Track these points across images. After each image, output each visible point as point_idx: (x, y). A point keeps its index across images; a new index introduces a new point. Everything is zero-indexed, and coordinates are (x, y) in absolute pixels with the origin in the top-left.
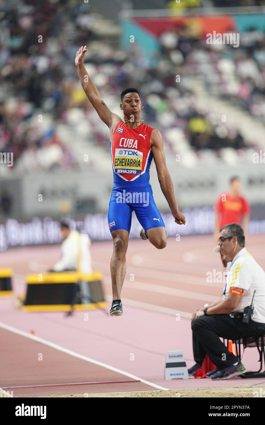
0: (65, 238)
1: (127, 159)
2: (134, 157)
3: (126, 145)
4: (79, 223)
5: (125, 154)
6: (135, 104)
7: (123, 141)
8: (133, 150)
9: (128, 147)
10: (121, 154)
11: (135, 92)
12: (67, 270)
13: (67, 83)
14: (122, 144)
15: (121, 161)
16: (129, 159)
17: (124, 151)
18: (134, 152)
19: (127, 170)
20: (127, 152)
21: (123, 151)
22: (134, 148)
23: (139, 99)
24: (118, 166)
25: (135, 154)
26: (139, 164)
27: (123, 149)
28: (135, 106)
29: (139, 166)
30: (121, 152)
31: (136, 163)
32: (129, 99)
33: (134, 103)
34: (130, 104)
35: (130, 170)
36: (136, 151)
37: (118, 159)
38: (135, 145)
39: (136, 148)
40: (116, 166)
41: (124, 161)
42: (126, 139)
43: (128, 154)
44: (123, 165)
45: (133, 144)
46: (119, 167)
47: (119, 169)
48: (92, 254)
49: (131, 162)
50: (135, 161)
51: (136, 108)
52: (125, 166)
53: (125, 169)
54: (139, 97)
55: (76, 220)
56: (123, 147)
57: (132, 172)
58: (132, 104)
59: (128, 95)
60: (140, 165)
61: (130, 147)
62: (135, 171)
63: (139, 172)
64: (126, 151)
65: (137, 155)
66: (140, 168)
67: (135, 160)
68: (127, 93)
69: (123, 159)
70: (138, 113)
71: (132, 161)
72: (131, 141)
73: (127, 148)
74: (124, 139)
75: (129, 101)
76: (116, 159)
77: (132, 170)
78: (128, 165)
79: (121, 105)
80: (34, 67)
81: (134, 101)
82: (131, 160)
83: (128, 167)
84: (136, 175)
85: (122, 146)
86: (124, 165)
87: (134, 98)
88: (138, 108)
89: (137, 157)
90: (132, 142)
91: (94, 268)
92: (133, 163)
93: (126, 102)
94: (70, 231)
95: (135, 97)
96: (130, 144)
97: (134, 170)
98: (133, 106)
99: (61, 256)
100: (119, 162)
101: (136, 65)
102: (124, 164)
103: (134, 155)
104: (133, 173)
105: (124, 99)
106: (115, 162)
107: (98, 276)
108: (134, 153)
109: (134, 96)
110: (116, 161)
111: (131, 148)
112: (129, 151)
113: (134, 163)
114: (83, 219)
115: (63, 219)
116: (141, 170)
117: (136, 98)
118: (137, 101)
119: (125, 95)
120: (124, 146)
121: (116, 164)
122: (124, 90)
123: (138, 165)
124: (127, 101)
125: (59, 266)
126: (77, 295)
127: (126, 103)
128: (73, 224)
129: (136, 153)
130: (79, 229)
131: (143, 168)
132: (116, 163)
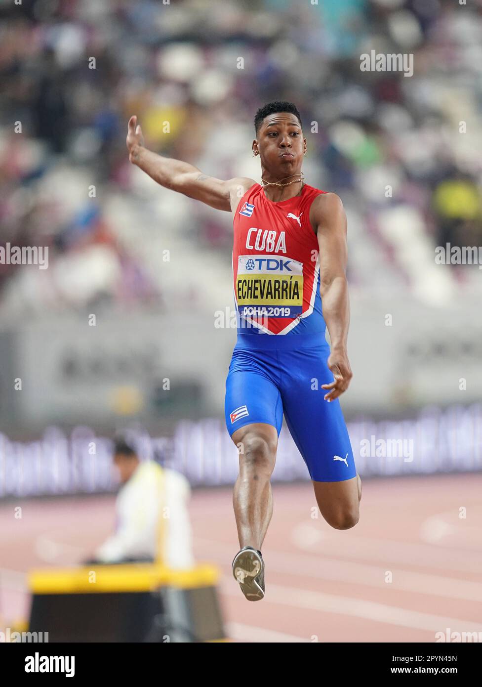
0: (126, 479)
1: (265, 281)
2: (282, 275)
3: (260, 246)
4: (161, 443)
5: (260, 268)
6: (289, 140)
7: (254, 235)
8: (278, 258)
9: (267, 251)
10: (250, 269)
11: (289, 111)
12: (130, 561)
13: (131, 91)
14: (252, 243)
15: (250, 286)
16: (270, 281)
17: (257, 260)
18: (281, 261)
19: (267, 307)
20: (264, 264)
21: (255, 262)
22: (280, 253)
23: (298, 128)
24: (244, 298)
25: (284, 267)
26: (296, 291)
27: (254, 257)
28: (289, 146)
29: (296, 296)
30: (250, 265)
31: (288, 290)
32: (274, 129)
33: (286, 138)
34: (277, 141)
35: (274, 307)
36: (285, 259)
37: (245, 281)
38: (281, 245)
39: (285, 252)
40: (240, 298)
41: (258, 285)
42: (260, 231)
43: (268, 268)
44: (256, 297)
45: (276, 241)
46: (247, 301)
47: (248, 306)
48: (193, 521)
49: (277, 287)
50: (285, 284)
51: (289, 150)
52: (262, 297)
53: (261, 307)
54: (299, 124)
55: (154, 433)
56: (253, 252)
57: (281, 312)
58: (281, 140)
59: (272, 118)
60: (297, 294)
61: (271, 250)
62: (287, 309)
63: (296, 311)
64: (261, 261)
65: (289, 270)
66: (298, 302)
67: (286, 282)
68: (269, 114)
69: (256, 281)
70: (296, 163)
71: (277, 284)
72: (272, 235)
73: (264, 252)
74: (255, 230)
75: (274, 134)
76: (240, 282)
77: (280, 307)
78: (269, 296)
79: (254, 142)
80: (49, 53)
81: (286, 133)
82: (276, 282)
83: (269, 301)
84: (291, 319)
85: (251, 248)
86: (259, 297)
87: (287, 128)
88: (296, 151)
89: (290, 273)
90: (274, 238)
91: (199, 556)
92: (280, 290)
93: (267, 137)
94: (137, 462)
95: (289, 124)
96: (270, 244)
97: (285, 307)
98: (283, 146)
99: (116, 526)
100: (245, 289)
101: (302, 49)
102: (258, 293)
103: (281, 269)
104: (283, 315)
105: (263, 129)
106: (237, 288)
107: (210, 574)
108: (281, 265)
109: (287, 122)
110: (241, 285)
111: (273, 253)
112: (269, 261)
113: (283, 290)
114: (170, 434)
115: (119, 432)
116: (302, 305)
117: (291, 126)
118: (294, 134)
119: (265, 120)
120: (257, 248)
121: (241, 294)
122: (262, 106)
123: (294, 294)
124: (268, 134)
125: (111, 550)
126: (157, 621)
127: (266, 139)
128: (145, 445)
129: (285, 265)
130: (160, 459)
131: (306, 303)
132: (241, 292)
